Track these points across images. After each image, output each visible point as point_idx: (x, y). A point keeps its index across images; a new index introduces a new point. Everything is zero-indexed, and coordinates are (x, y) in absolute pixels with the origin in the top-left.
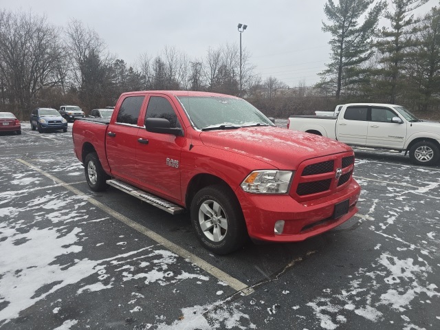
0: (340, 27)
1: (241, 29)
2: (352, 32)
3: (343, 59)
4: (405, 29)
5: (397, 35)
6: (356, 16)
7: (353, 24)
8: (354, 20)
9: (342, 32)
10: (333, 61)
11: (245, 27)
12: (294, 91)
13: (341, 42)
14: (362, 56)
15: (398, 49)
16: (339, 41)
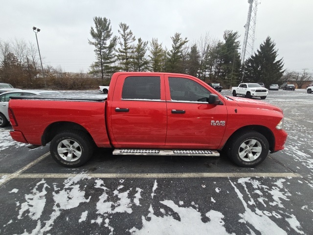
0: (98, 44)
1: (36, 31)
2: (105, 48)
3: (103, 60)
4: (129, 50)
5: (126, 53)
6: (106, 40)
7: (105, 44)
8: (104, 42)
9: (100, 46)
10: (98, 61)
11: (39, 30)
12: (78, 75)
13: (100, 51)
14: (111, 60)
15: (127, 59)
16: (99, 51)
